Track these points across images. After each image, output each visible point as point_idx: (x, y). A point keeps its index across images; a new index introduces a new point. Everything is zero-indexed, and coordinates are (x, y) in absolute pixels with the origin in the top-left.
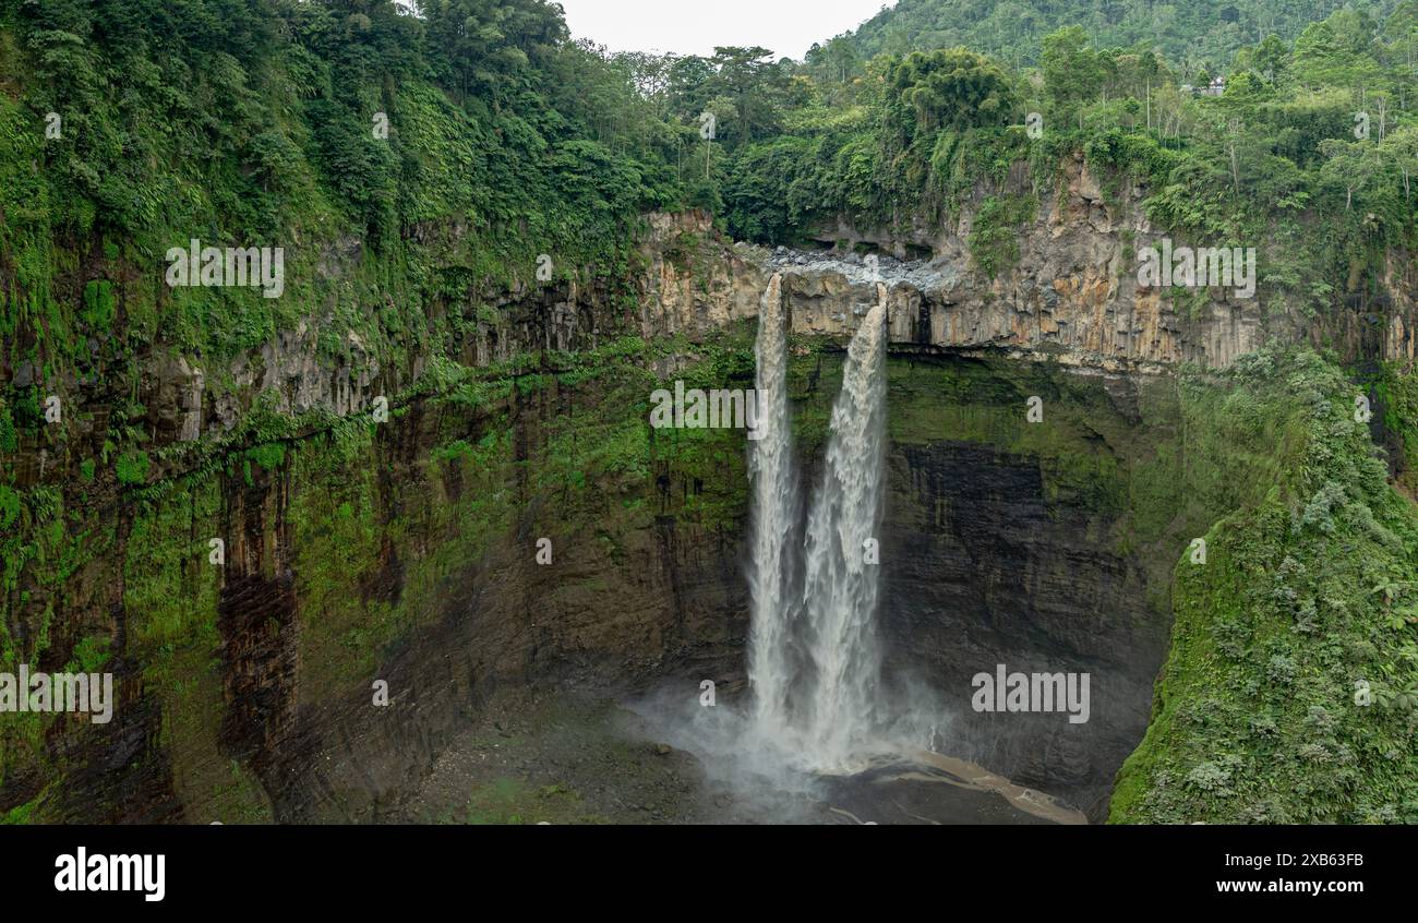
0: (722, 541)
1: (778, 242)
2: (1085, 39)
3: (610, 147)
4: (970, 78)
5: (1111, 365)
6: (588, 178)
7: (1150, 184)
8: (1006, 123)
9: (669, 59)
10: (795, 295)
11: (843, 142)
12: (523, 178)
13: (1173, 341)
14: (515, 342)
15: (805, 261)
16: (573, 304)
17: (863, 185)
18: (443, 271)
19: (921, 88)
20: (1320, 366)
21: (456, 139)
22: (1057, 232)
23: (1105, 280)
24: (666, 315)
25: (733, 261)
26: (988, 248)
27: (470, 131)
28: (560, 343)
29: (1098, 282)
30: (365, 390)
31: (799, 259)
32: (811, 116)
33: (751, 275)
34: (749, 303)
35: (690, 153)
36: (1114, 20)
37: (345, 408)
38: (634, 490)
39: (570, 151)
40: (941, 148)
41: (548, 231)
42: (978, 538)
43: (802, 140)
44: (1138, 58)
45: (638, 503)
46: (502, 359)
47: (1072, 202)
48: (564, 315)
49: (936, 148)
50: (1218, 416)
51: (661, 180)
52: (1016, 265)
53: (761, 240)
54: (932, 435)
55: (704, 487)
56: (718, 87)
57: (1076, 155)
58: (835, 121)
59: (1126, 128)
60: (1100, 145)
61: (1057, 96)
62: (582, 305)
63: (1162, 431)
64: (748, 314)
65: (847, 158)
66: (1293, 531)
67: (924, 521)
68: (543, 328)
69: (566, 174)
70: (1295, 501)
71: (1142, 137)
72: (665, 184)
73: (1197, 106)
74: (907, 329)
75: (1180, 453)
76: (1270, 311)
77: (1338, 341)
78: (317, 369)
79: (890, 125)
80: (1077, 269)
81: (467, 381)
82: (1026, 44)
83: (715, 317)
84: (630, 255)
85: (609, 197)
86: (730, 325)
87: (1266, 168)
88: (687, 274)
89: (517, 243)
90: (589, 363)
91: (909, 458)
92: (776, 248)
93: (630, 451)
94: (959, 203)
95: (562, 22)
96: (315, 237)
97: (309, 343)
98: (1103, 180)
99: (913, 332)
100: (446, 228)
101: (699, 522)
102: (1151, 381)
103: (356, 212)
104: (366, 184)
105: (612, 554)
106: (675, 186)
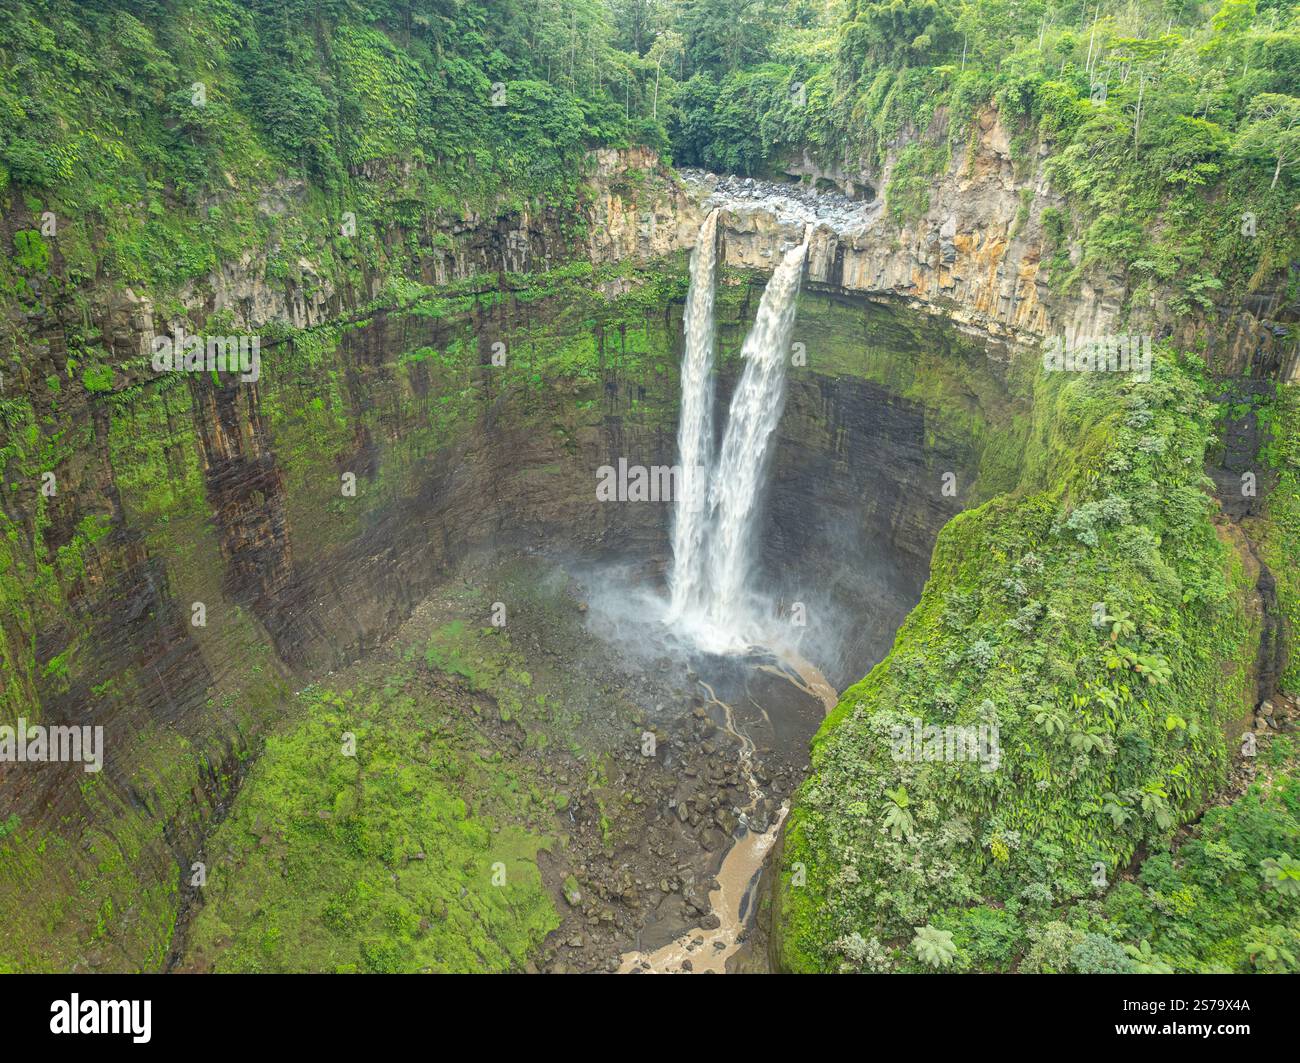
0: (661, 441)
3: (554, 87)
6: (529, 118)
7: (1055, 141)
10: (728, 231)
14: (473, 265)
16: (525, 232)
17: (819, 121)
18: (394, 204)
19: (858, 22)
21: (399, 83)
22: (964, 186)
24: (612, 244)
25: (678, 196)
26: (900, 198)
27: (413, 74)
28: (515, 267)
30: (322, 307)
33: (691, 209)
34: (689, 236)
37: (304, 322)
38: (585, 393)
39: (514, 91)
41: (495, 168)
45: (589, 404)
46: (463, 279)
47: (985, 155)
48: (518, 242)
51: (606, 117)
52: (924, 216)
54: (841, 370)
55: (647, 394)
57: (992, 103)
60: (1013, 94)
62: (534, 233)
64: (688, 245)
65: (807, 92)
67: (827, 446)
68: (499, 252)
69: (511, 114)
72: (610, 122)
74: (823, 270)
76: (1134, 300)
78: (269, 292)
79: (843, 60)
80: (980, 226)
81: (427, 298)
83: (657, 247)
84: (577, 189)
85: (553, 136)
86: (671, 254)
88: (632, 207)
89: (466, 179)
90: (542, 284)
91: (821, 387)
93: (581, 359)
94: (885, 147)
96: (253, 181)
97: (256, 271)
98: (1015, 133)
99: (828, 273)
100: (394, 166)
101: (642, 423)
102: (1023, 351)
103: (292, 157)
104: (298, 132)
105: (567, 445)
106: (622, 124)
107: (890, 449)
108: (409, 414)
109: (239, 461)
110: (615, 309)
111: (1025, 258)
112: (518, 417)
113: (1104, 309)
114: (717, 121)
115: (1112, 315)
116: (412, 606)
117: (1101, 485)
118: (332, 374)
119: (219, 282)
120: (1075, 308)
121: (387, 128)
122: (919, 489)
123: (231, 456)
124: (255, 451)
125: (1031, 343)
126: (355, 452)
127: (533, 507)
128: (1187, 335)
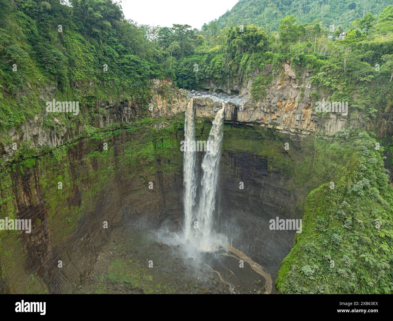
0: (176, 178)
1: (192, 89)
2: (295, 20)
3: (140, 57)
4: (254, 36)
5: (293, 131)
6: (133, 67)
7: (312, 72)
8: (265, 51)
9: (158, 28)
10: (197, 105)
11: (213, 57)
12: (111, 67)
13: (315, 124)
14: (112, 120)
15: (200, 95)
16: (130, 107)
17: (219, 71)
18: (86, 97)
19: (239, 39)
20: (368, 138)
21: (87, 53)
22: (279, 87)
23: (294, 103)
24: (159, 111)
25: (179, 95)
26: (256, 92)
27: (92, 50)
28: (126, 120)
29: (291, 104)
30: (62, 138)
31: (199, 94)
32: (203, 49)
33: (184, 99)
34: (184, 107)
35: (165, 60)
36: (306, 12)
37: (56, 144)
38: (151, 164)
39: (127, 58)
40: (244, 59)
41: (121, 85)
42: (248, 180)
43: (200, 56)
44: (313, 26)
45: (152, 167)
46: (108, 125)
47: (285, 77)
48: (127, 111)
49: (242, 59)
50: (327, 150)
51: (156, 69)
52: (265, 97)
53: (187, 88)
54: (237, 148)
55: (171, 162)
56: (174, 38)
57: (288, 62)
58: (211, 50)
59: (306, 52)
60: (296, 58)
61: (283, 42)
62: (133, 108)
63: (308, 153)
64: (183, 111)
65: (214, 62)
66: (348, 193)
67: (232, 174)
68: (121, 115)
69: (126, 66)
70: (350, 183)
71: (312, 55)
72: (158, 70)
73: (333, 44)
74: (230, 116)
75: (312, 161)
76: (351, 117)
77: (377, 130)
78: (44, 132)
79: (228, 52)
80: (285, 99)
81: (97, 133)
82: (274, 23)
83: (173, 111)
84: (147, 92)
85: (140, 74)
86: (178, 114)
87: (358, 66)
88: (165, 98)
89: (111, 88)
90: (136, 126)
91: (229, 155)
92: (191, 91)
93: (149, 152)
94: (248, 77)
95: (122, 12)
96: (38, 86)
97: (40, 123)
98: (296, 70)
99: (232, 117)
100: (86, 83)
101: (169, 173)
102: (305, 136)
103: (53, 77)
104: (55, 68)
105: (144, 183)
106: (161, 71)
107: (256, 172)
108: (92, 178)
109: (31, 207)
110: (160, 133)
111: (304, 108)
112: (127, 175)
113: (341, 120)
114: (179, 73)
115: (344, 122)
116: (97, 256)
117: (358, 176)
118: (65, 165)
119: (25, 129)
120: (328, 121)
121: (84, 69)
122: (269, 184)
123: (27, 204)
124: (37, 201)
125: (308, 134)
126: (73, 196)
127: (135, 208)
128: (368, 126)
